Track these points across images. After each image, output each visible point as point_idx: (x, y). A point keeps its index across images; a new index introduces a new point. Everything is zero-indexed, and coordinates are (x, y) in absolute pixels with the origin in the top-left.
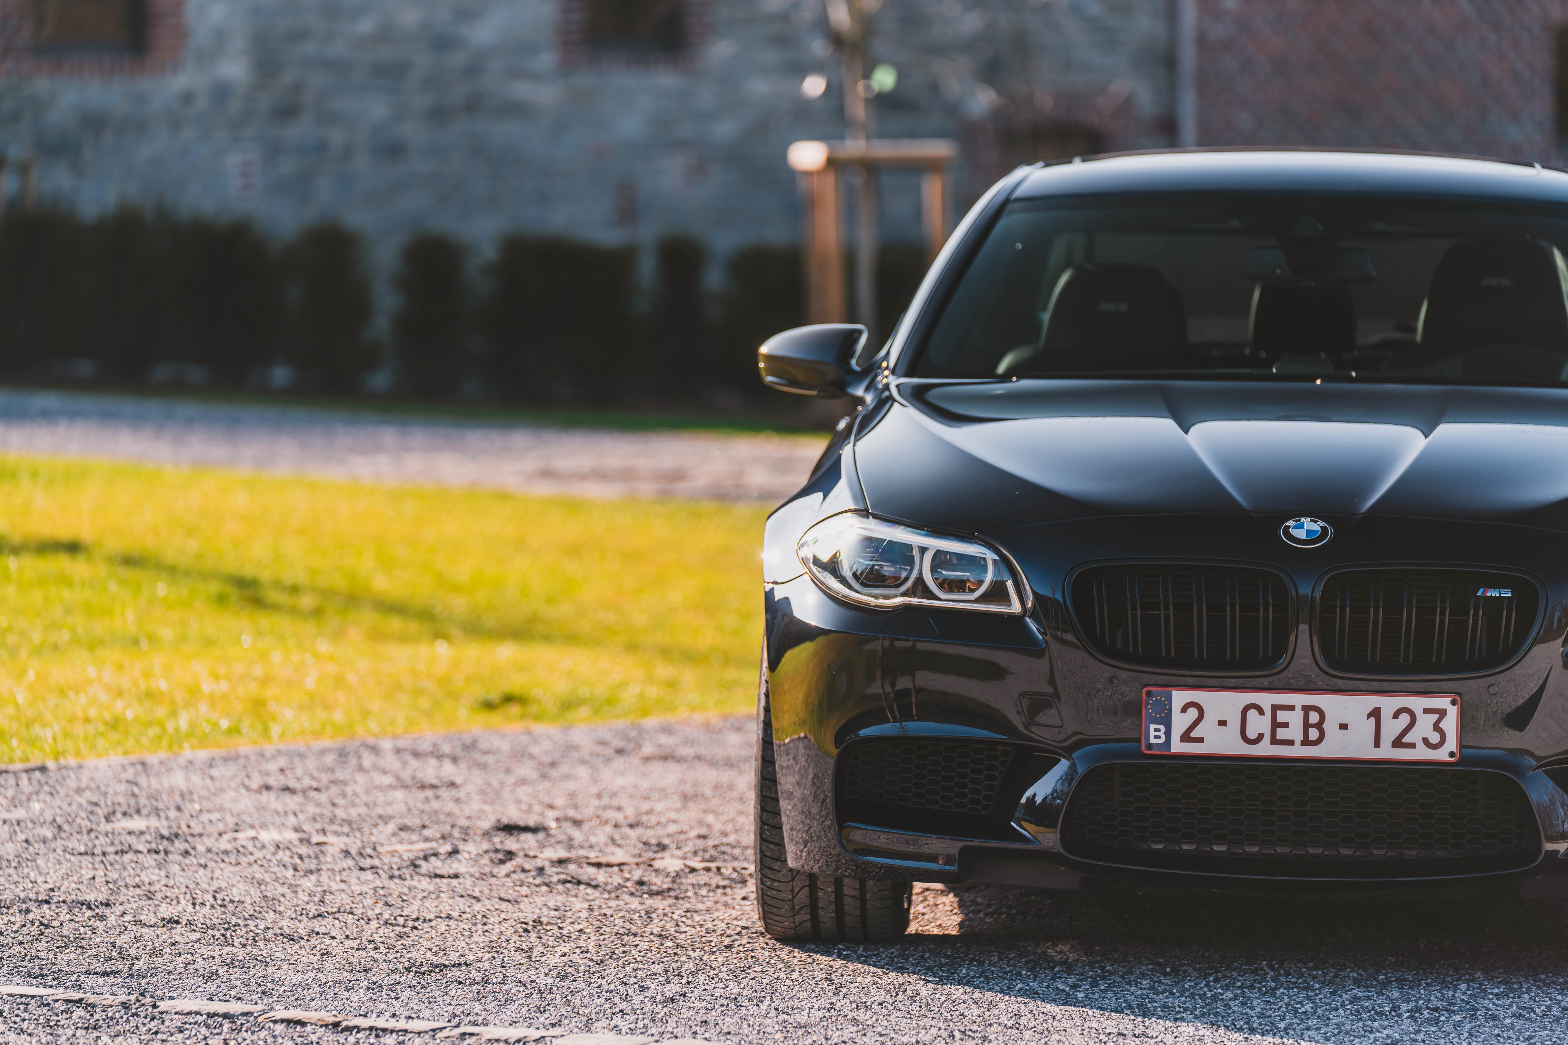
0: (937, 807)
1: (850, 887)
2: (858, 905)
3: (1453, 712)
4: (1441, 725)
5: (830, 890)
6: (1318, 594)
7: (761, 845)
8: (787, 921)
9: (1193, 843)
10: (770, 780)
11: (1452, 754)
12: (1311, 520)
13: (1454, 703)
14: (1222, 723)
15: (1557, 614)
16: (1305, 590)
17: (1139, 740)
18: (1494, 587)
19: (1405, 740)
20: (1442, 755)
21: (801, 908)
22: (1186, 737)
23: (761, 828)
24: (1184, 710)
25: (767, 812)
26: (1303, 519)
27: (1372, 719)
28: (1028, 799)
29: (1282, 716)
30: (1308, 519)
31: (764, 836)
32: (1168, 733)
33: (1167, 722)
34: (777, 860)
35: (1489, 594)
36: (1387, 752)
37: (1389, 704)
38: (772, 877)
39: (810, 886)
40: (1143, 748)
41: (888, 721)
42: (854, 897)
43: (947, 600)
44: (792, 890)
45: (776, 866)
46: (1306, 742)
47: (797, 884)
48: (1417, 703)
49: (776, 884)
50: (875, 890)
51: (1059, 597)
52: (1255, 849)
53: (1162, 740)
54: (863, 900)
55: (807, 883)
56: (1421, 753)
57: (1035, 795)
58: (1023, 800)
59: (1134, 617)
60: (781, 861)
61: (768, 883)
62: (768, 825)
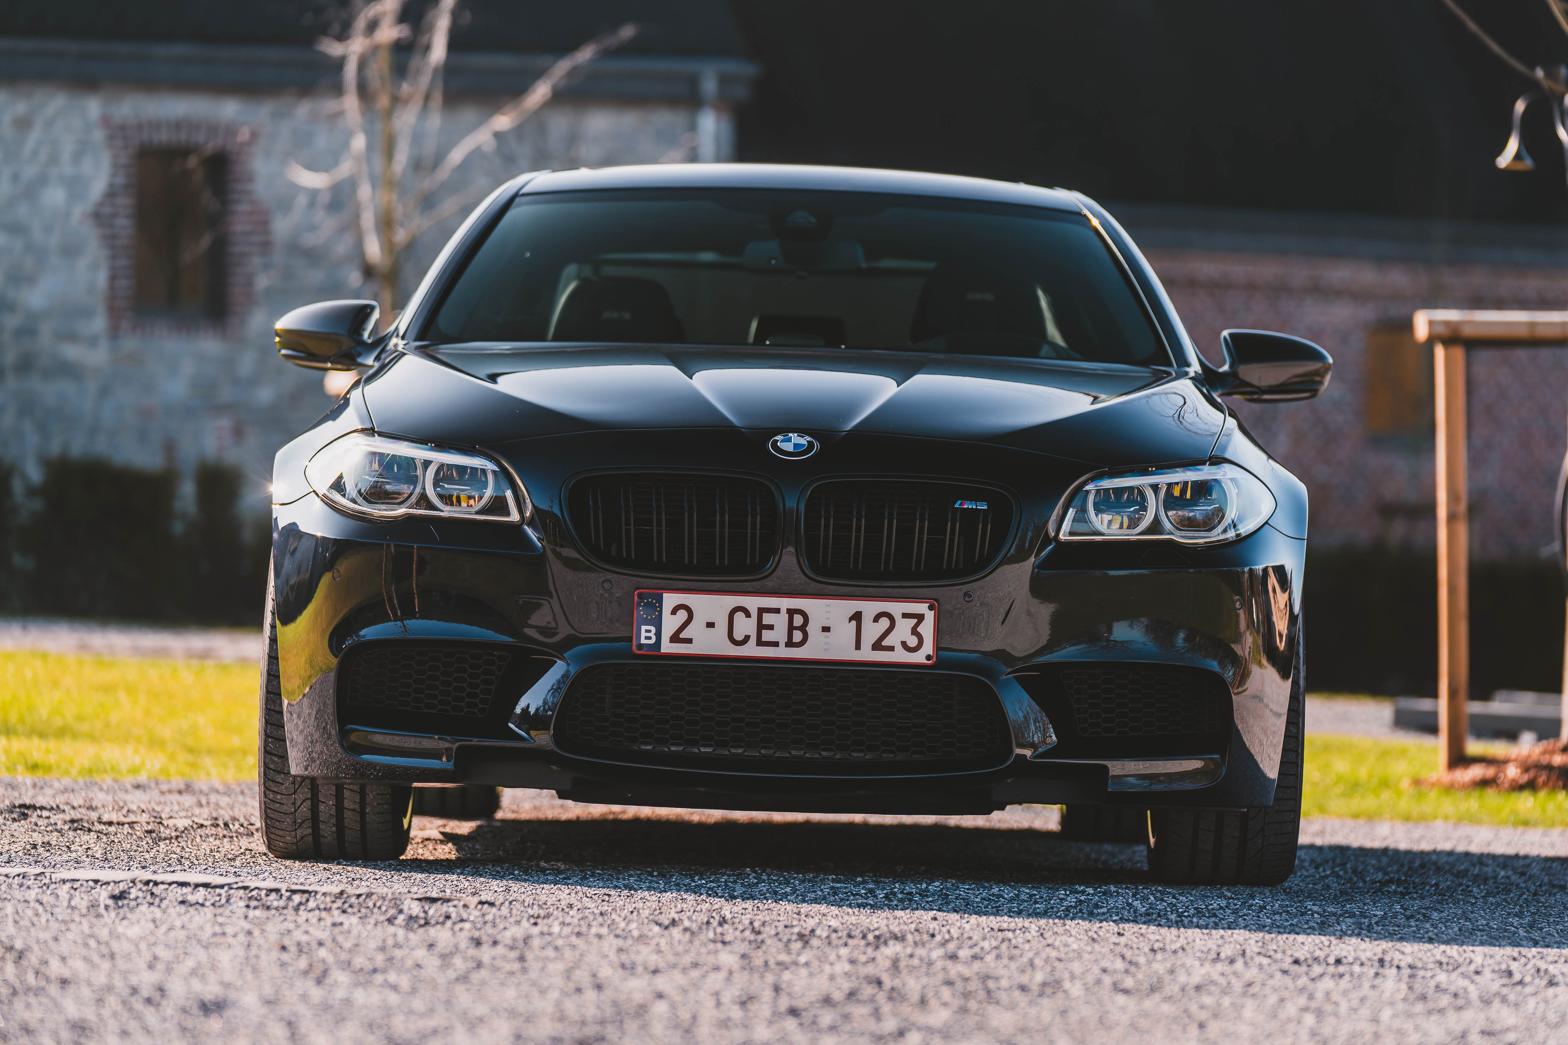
0: (435, 711)
1: (350, 801)
2: (358, 819)
3: (930, 616)
4: (919, 629)
5: (331, 803)
6: (802, 507)
7: (265, 757)
8: (289, 836)
9: (681, 745)
10: (275, 694)
11: (928, 657)
12: (798, 436)
13: (931, 608)
14: (710, 625)
15: (1030, 533)
16: (791, 503)
17: (630, 639)
18: (971, 499)
20: (919, 658)
21: (303, 822)
23: (265, 741)
24: (674, 612)
25: (271, 724)
26: (790, 435)
27: (854, 623)
28: (523, 709)
29: (768, 619)
30: (796, 435)
31: (268, 748)
32: (658, 634)
34: (279, 772)
35: (966, 506)
36: (867, 654)
37: (869, 608)
38: (275, 789)
39: (311, 799)
40: (634, 647)
41: (390, 620)
42: (354, 810)
43: (447, 511)
44: (294, 803)
45: (279, 778)
46: (790, 644)
47: (300, 797)
48: (896, 608)
49: (279, 797)
50: (375, 804)
51: (556, 510)
52: (740, 751)
53: (653, 641)
54: (362, 813)
55: (309, 796)
56: (900, 656)
57: (528, 706)
58: (518, 710)
59: (628, 531)
60: (284, 773)
61: (271, 796)
62: (271, 737)
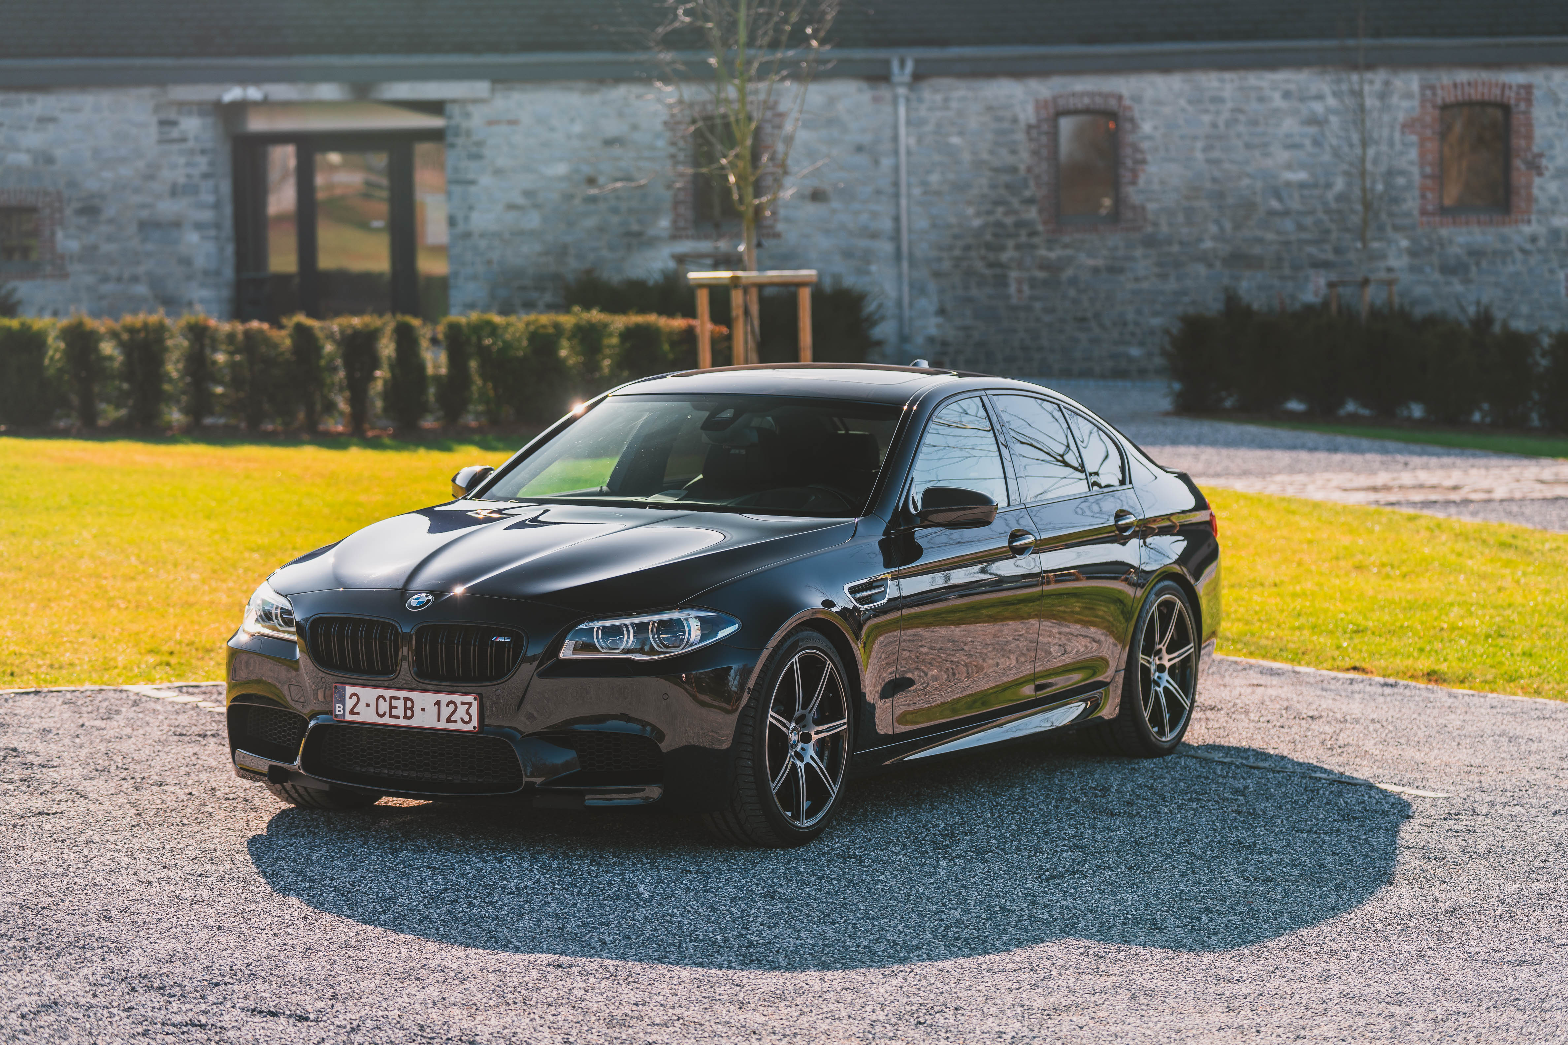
3: (475, 704)
11: (474, 728)
19: (452, 719)
20: (469, 727)
22: (352, 712)
24: (351, 697)
29: (395, 703)
32: (344, 709)
33: (343, 703)
36: (444, 725)
37: (445, 698)
48: (458, 699)
53: (341, 713)
56: (460, 726)
